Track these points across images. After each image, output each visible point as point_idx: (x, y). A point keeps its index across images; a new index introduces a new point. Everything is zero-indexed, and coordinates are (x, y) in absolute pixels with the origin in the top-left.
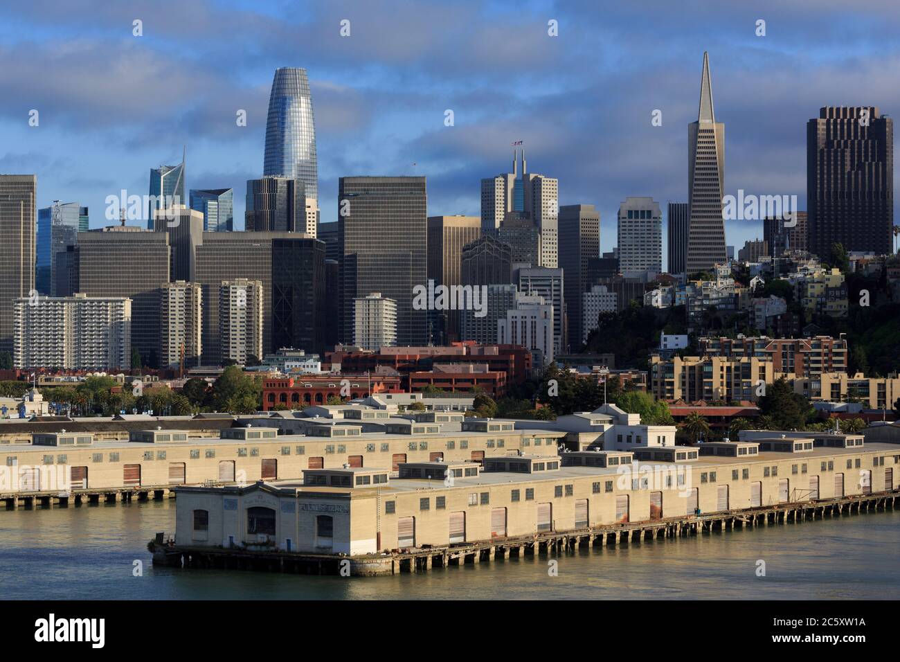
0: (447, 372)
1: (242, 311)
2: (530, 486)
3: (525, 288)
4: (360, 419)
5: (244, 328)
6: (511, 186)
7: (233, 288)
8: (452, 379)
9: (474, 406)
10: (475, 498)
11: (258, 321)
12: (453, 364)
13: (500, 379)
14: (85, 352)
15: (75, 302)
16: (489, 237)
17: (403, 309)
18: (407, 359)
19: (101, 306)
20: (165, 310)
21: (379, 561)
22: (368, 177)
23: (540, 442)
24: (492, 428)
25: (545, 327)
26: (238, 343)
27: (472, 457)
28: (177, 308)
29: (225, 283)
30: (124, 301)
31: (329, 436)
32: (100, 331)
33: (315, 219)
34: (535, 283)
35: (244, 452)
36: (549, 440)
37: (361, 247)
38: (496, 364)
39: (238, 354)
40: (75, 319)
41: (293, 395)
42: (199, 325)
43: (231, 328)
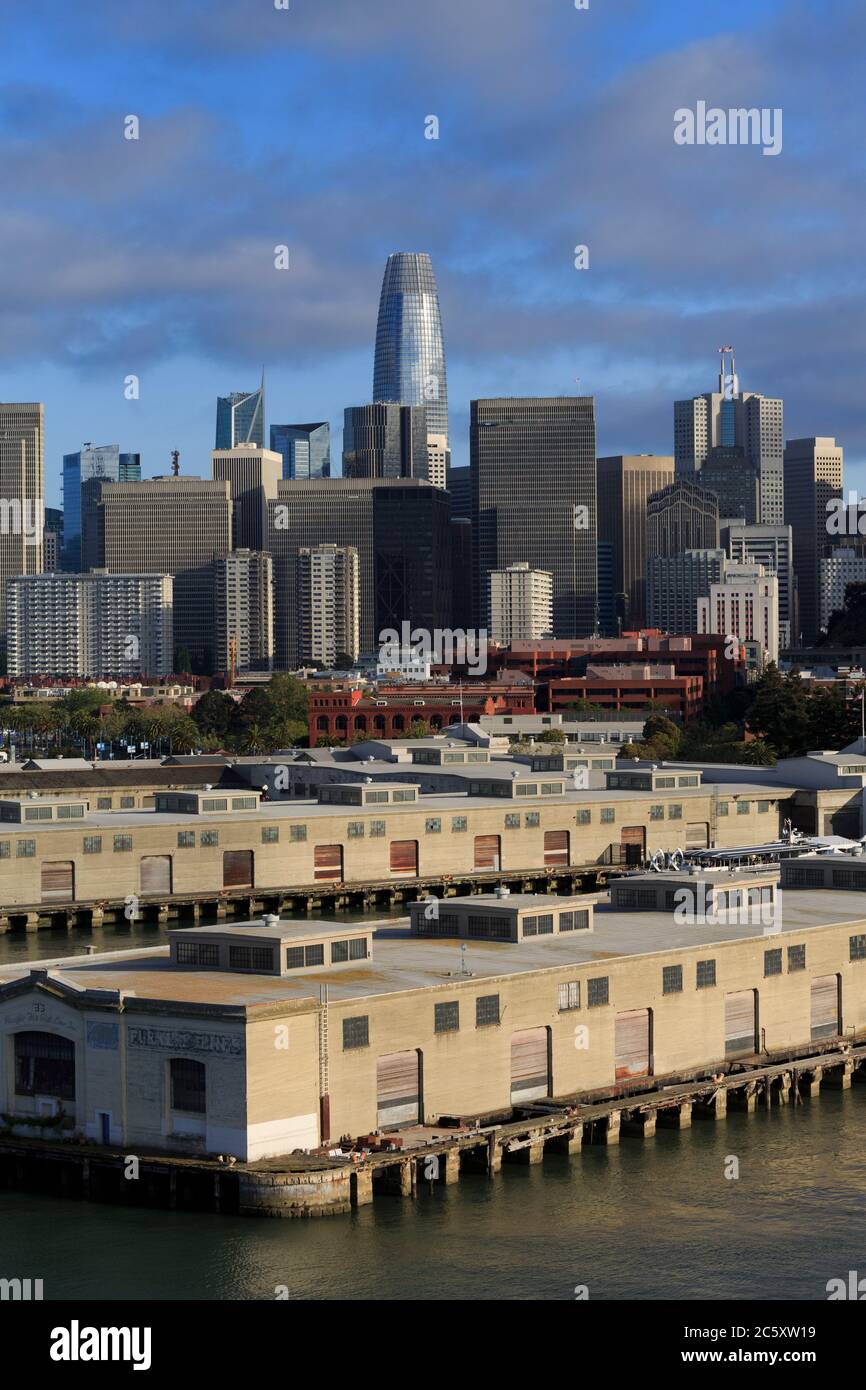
0: (608, 677)
1: (329, 591)
2: (706, 956)
3: (737, 554)
4: (439, 763)
5: (331, 616)
6: (716, 410)
7: (315, 558)
8: (615, 690)
9: (644, 734)
10: (574, 992)
11: (352, 605)
12: (617, 665)
13: (691, 688)
14: (107, 651)
15: (93, 580)
16: (685, 483)
17: (564, 586)
18: (552, 657)
19: (129, 586)
20: (220, 591)
21: (315, 1178)
22: (512, 399)
23: (747, 808)
24: (661, 783)
25: (766, 609)
26: (324, 637)
27: (623, 837)
28: (238, 588)
29: (305, 550)
30: (162, 578)
31: (359, 804)
32: (127, 622)
33: (444, 463)
34: (752, 547)
35: (189, 839)
36: (763, 806)
37: (501, 499)
38: (688, 664)
39: (324, 652)
40: (93, 605)
41: (357, 718)
42: (270, 611)
43: (314, 616)
